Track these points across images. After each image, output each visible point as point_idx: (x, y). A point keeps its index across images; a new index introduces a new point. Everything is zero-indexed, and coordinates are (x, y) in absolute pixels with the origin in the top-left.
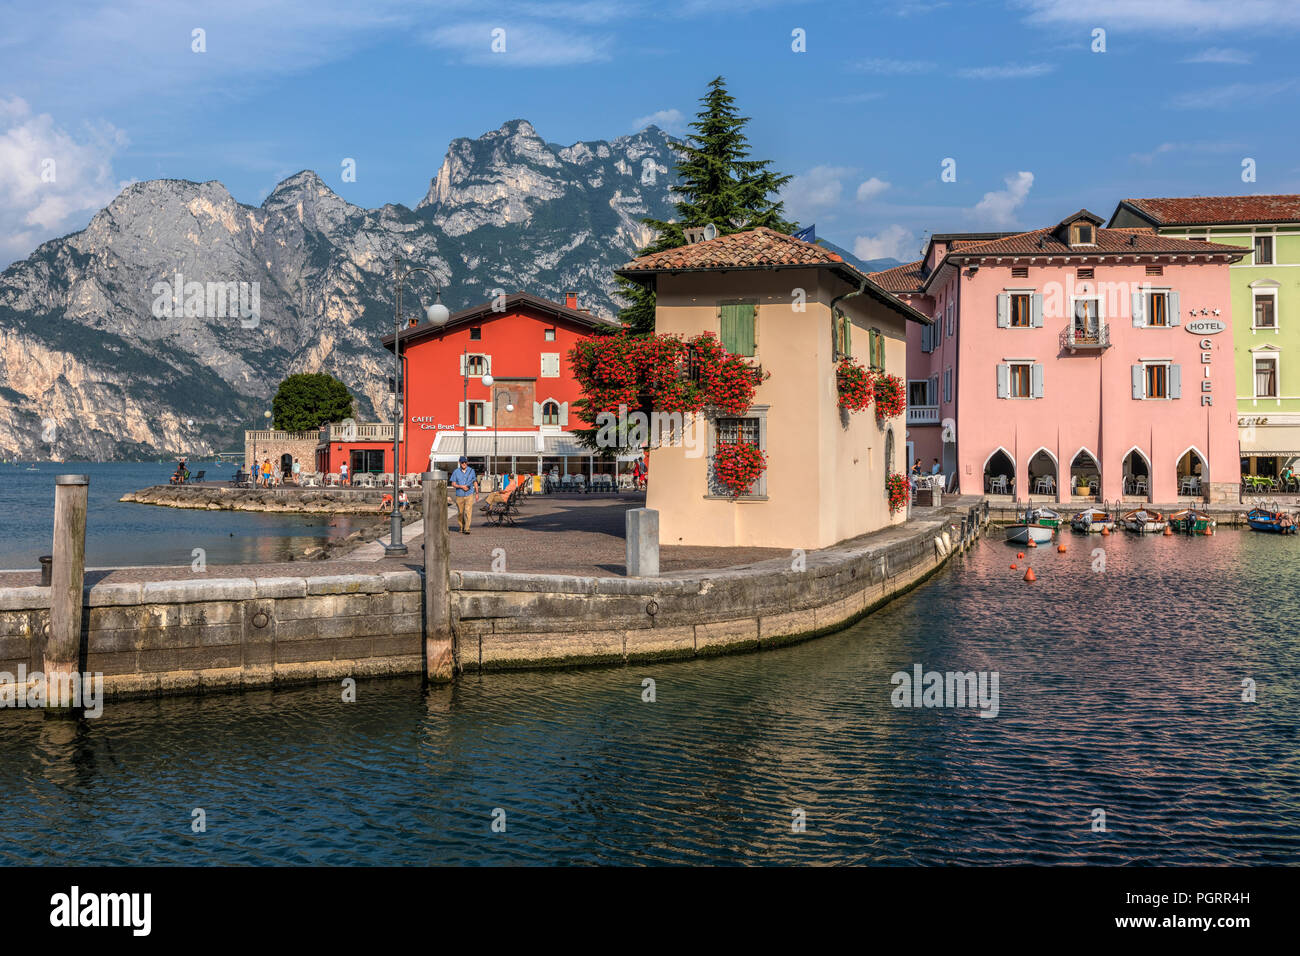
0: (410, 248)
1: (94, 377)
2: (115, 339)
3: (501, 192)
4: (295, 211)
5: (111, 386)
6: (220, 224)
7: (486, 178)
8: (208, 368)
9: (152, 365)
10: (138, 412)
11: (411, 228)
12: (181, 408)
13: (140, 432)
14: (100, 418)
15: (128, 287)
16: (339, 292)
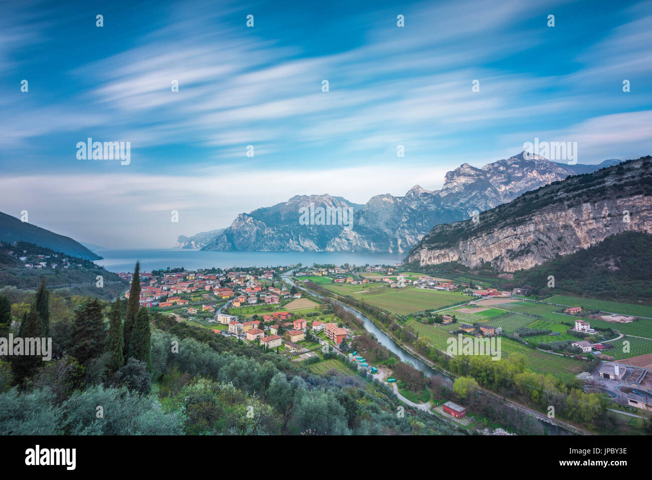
0: (425, 203)
1: (360, 236)
2: (366, 228)
3: (455, 184)
4: (411, 196)
5: (362, 237)
6: (389, 202)
7: (452, 181)
8: (385, 232)
9: (371, 232)
10: (366, 242)
11: (426, 198)
12: (374, 241)
13: (367, 246)
14: (360, 244)
15: (370, 217)
16: (405, 215)
